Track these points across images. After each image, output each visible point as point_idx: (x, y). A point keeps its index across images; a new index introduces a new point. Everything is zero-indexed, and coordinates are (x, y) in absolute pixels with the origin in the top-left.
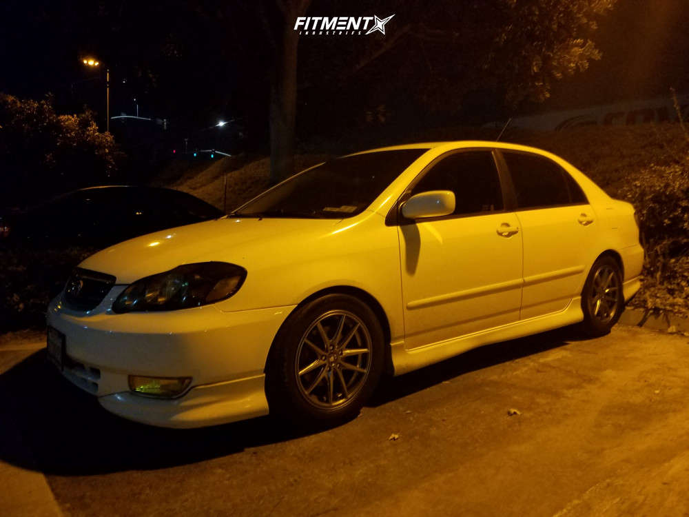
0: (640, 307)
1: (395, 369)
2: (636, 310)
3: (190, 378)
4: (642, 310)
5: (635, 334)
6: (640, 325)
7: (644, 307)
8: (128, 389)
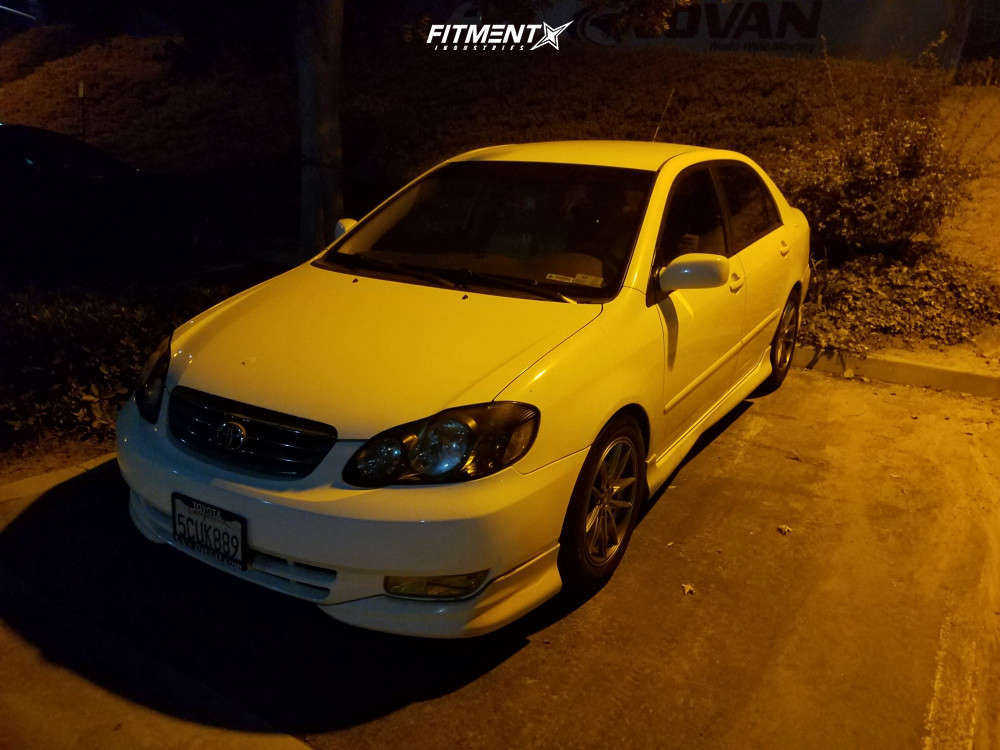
0: (809, 343)
1: (650, 490)
2: (805, 348)
3: (486, 573)
4: (811, 347)
5: (809, 380)
6: (810, 367)
7: (813, 344)
8: (383, 591)
